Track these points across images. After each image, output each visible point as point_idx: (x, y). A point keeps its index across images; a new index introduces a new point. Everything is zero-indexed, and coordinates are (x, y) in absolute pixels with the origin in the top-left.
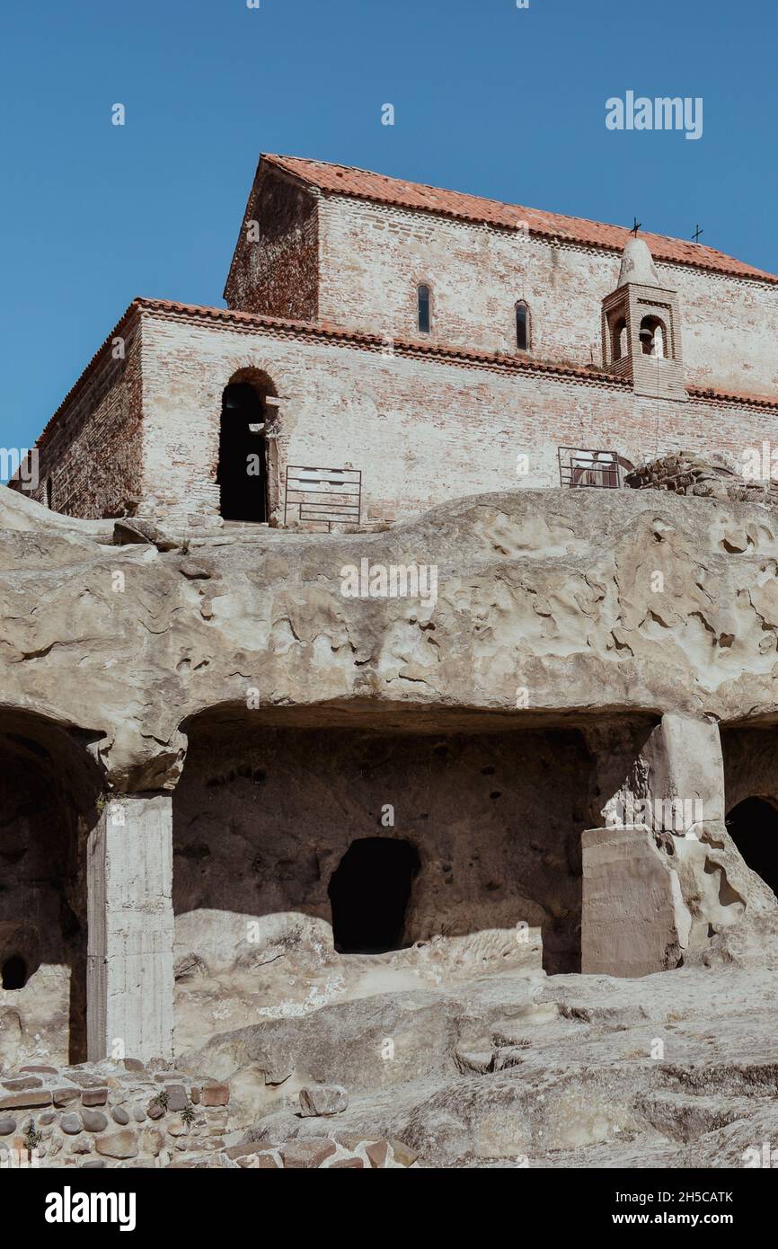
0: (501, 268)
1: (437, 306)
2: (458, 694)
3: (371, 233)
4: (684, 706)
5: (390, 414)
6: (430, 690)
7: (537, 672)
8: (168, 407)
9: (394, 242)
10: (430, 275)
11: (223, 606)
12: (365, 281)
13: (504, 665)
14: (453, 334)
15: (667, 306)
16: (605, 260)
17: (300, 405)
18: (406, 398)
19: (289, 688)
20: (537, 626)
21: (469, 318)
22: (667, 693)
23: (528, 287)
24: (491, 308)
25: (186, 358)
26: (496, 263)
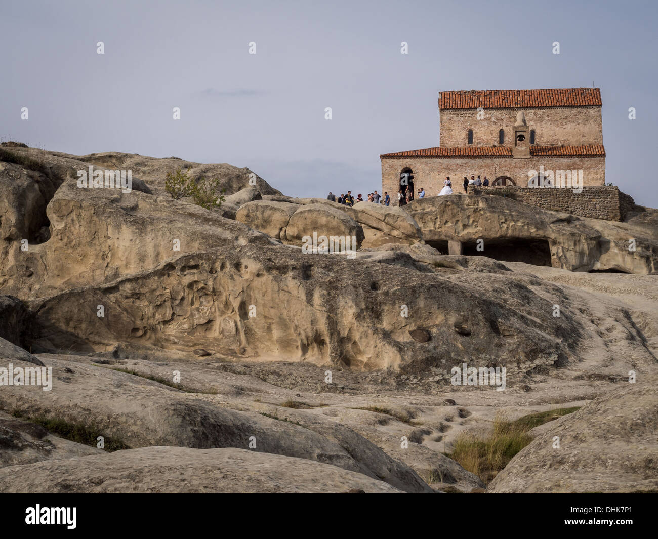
0: (495, 121)
1: (475, 135)
3: (455, 119)
4: (452, 239)
5: (441, 174)
8: (388, 179)
9: (462, 119)
10: (473, 127)
12: (453, 133)
14: (479, 143)
15: (525, 131)
16: (530, 111)
17: (419, 174)
18: (446, 169)
21: (484, 137)
22: (449, 237)
23: (504, 125)
24: (491, 133)
25: (391, 167)
26: (493, 119)
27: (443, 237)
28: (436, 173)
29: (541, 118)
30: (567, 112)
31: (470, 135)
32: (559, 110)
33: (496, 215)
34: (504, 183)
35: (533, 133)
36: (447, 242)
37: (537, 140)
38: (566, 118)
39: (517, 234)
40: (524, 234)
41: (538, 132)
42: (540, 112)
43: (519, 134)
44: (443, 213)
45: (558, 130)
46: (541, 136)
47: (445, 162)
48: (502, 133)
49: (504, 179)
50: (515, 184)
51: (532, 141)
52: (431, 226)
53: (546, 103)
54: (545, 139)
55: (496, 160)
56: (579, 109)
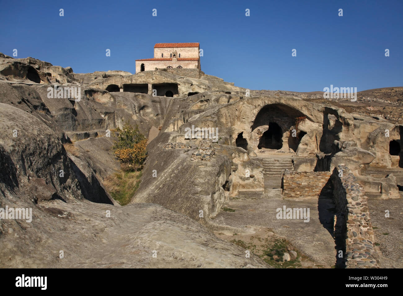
1: (164, 55)
2: (136, 83)
3: (158, 50)
4: (149, 83)
6: (135, 83)
7: (140, 82)
8: (137, 67)
9: (160, 51)
11: (124, 79)
12: (158, 54)
13: (139, 81)
14: (164, 57)
15: (176, 53)
16: (179, 48)
17: (146, 66)
19: (127, 83)
20: (141, 79)
21: (166, 56)
23: (172, 52)
24: (168, 54)
25: (138, 63)
26: (169, 51)
27: (147, 83)
28: (151, 65)
29: (182, 50)
30: (189, 49)
31: (163, 54)
32: (187, 48)
33: (162, 76)
34: (170, 68)
35: (180, 54)
36: (148, 84)
37: (181, 56)
38: (189, 50)
39: (168, 82)
40: (170, 82)
41: (181, 54)
42: (182, 49)
43: (174, 54)
44: (147, 76)
45: (187, 53)
46: (182, 55)
47: (153, 62)
48: (171, 54)
49: (170, 67)
50: (172, 68)
51: (179, 57)
52: (143, 80)
53: (184, 46)
54: (183, 56)
55: (167, 62)
56: (193, 48)
